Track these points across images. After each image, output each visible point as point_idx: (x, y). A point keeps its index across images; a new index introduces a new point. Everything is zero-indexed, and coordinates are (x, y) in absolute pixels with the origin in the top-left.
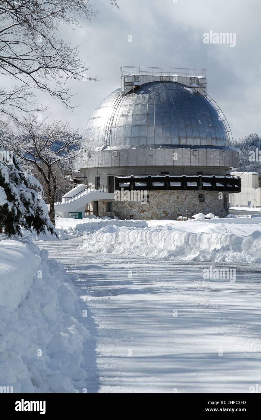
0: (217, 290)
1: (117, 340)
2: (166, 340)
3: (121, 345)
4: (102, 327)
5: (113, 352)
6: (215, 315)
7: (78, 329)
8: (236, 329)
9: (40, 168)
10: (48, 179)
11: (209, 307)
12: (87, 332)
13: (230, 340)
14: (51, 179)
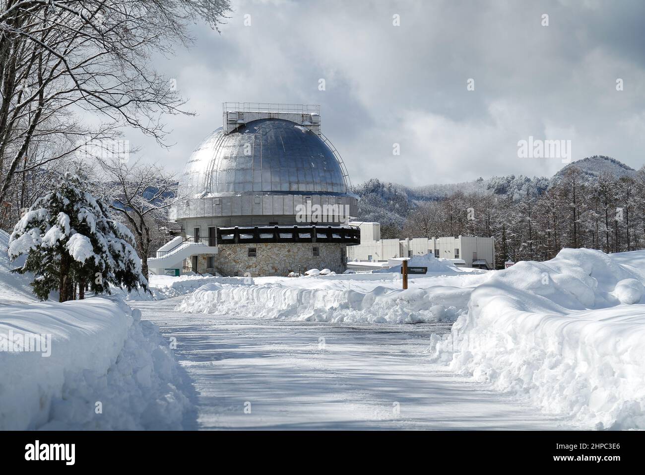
0: (335, 353)
1: (221, 409)
2: (278, 408)
3: (226, 414)
4: (204, 394)
5: (217, 422)
6: (334, 380)
7: (177, 397)
8: (359, 395)
9: (131, 219)
10: (139, 231)
11: (326, 371)
12: (186, 401)
13: (352, 407)
14: (144, 231)
